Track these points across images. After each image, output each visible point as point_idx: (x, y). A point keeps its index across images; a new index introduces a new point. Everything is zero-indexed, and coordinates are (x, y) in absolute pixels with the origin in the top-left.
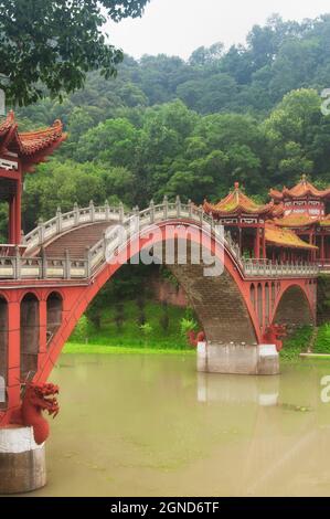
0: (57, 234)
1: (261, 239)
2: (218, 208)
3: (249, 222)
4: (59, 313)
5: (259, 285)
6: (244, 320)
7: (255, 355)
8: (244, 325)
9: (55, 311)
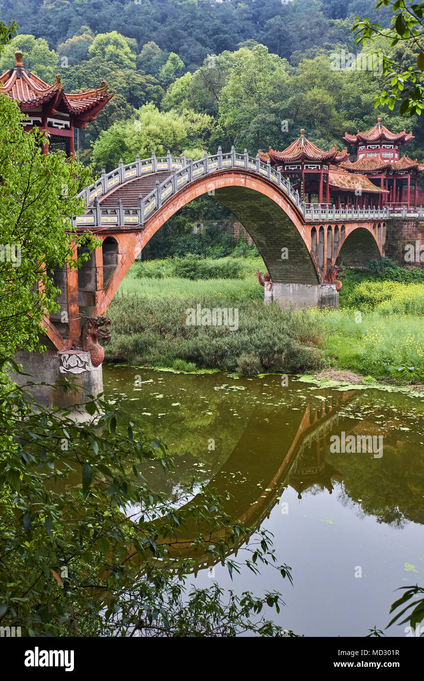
0: (119, 184)
1: (325, 185)
2: (281, 155)
3: (313, 168)
4: (115, 256)
5: (322, 229)
6: (306, 262)
7: (316, 293)
8: (306, 266)
9: (112, 255)
